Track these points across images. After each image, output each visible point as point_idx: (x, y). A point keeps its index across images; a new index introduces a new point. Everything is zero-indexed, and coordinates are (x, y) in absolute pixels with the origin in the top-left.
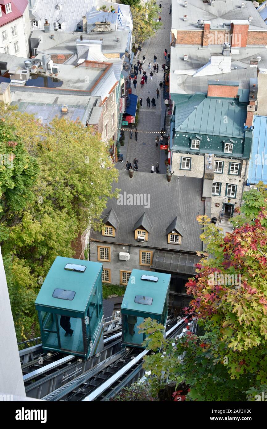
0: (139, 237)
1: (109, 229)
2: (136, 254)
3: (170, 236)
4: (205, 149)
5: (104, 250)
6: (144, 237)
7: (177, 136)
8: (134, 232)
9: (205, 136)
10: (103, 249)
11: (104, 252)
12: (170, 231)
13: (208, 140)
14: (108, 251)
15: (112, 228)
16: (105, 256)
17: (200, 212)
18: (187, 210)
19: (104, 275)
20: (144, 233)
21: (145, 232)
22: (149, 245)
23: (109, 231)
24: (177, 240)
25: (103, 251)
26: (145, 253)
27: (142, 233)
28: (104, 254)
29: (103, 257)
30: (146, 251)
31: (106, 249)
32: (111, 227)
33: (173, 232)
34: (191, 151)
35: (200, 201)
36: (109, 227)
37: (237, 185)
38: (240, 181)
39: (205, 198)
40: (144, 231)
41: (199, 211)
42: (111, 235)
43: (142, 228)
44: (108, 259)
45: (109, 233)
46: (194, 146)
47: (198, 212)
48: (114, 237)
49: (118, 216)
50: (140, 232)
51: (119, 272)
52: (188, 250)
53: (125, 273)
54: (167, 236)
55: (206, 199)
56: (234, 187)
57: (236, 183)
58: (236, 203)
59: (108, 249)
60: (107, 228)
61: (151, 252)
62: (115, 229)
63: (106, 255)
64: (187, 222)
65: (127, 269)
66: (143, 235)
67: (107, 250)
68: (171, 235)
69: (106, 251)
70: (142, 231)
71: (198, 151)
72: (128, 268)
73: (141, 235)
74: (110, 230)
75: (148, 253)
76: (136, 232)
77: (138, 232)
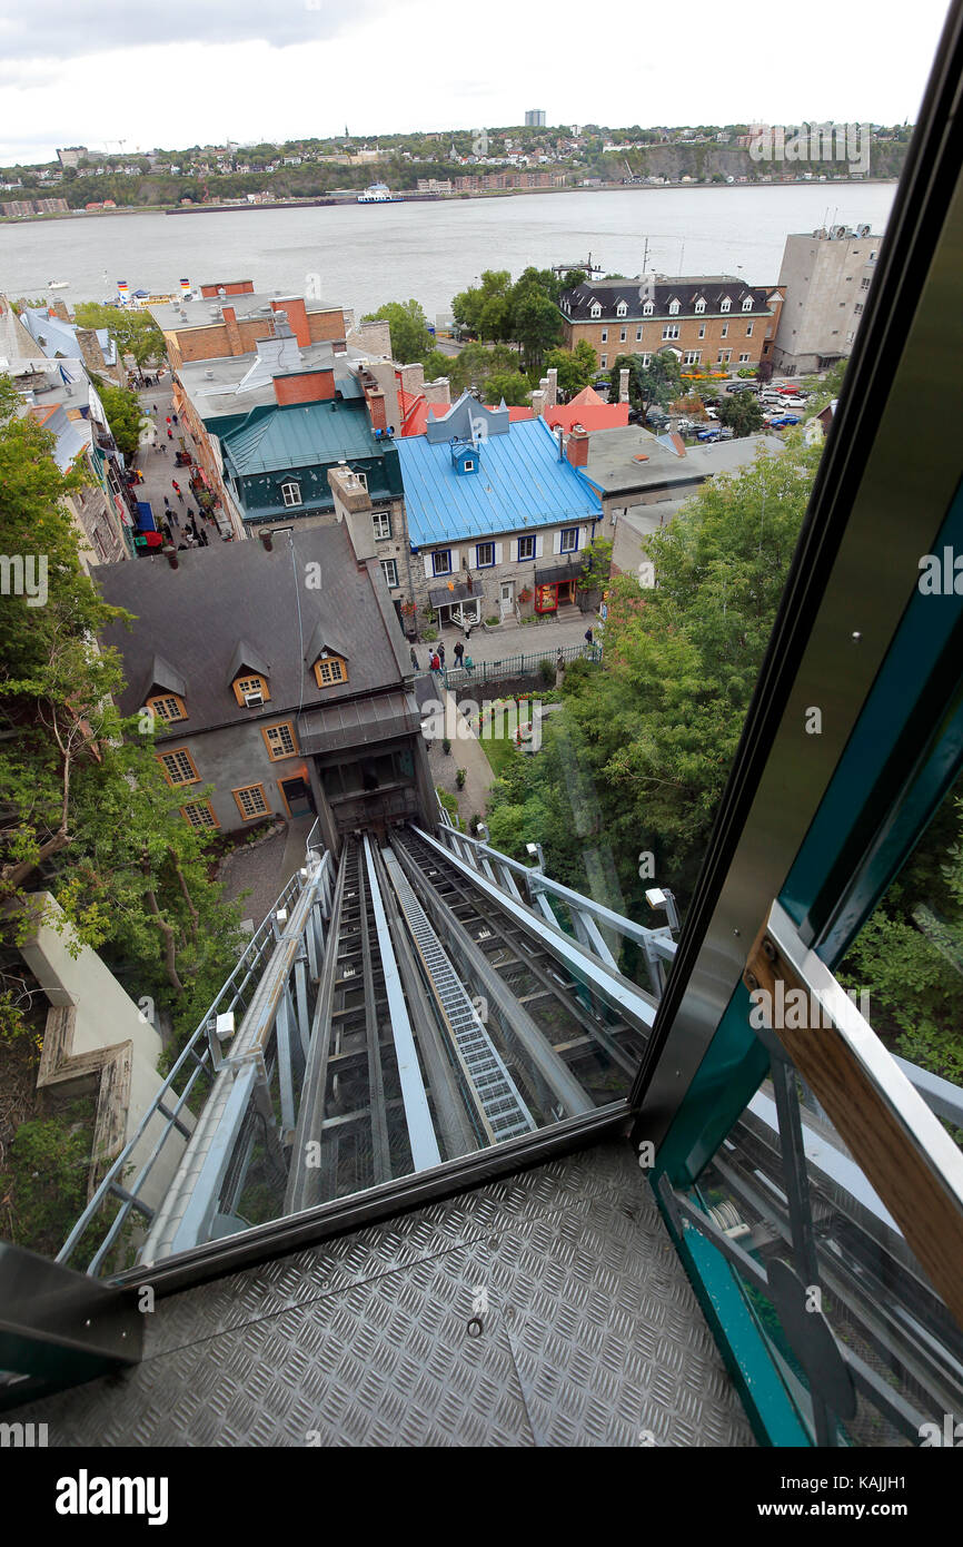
0: (248, 698)
1: (165, 705)
2: (256, 739)
3: (319, 671)
4: (314, 499)
5: (175, 759)
6: (260, 693)
7: (248, 487)
8: (231, 686)
9: (304, 470)
10: (171, 757)
11: (177, 763)
12: (316, 656)
13: (314, 477)
14: (185, 759)
15: (173, 700)
16: (181, 772)
17: (365, 598)
18: (333, 602)
19: (199, 816)
20: (256, 684)
21: (257, 681)
22: (278, 708)
23: (167, 709)
24: (337, 674)
25: (173, 762)
26: (275, 731)
27: (250, 686)
28: (179, 768)
29: (179, 775)
30: (276, 724)
31: (177, 756)
32: (169, 697)
33: (324, 656)
34: (287, 511)
35: (356, 573)
36: (163, 698)
37: (394, 560)
38: (398, 549)
39: (362, 562)
40: (254, 678)
41: (362, 593)
42: (178, 718)
43: (245, 671)
44: (192, 776)
45: (169, 713)
46: (289, 501)
47: (360, 597)
48: (187, 719)
49: (176, 666)
50: (247, 684)
51: (230, 796)
52: (370, 686)
53: (246, 793)
54: (312, 670)
55: (368, 564)
56: (389, 565)
57: (393, 554)
58: (402, 596)
59: (182, 754)
60: (161, 703)
61: (287, 722)
62: (181, 697)
63: (184, 769)
64: (345, 629)
65: (245, 783)
66: (255, 690)
67: (182, 756)
68: (322, 667)
69: (180, 760)
70: (249, 679)
71: (302, 508)
72: (248, 779)
73: (253, 690)
74: (170, 706)
75: (280, 729)
76: (237, 686)
77: (241, 685)
